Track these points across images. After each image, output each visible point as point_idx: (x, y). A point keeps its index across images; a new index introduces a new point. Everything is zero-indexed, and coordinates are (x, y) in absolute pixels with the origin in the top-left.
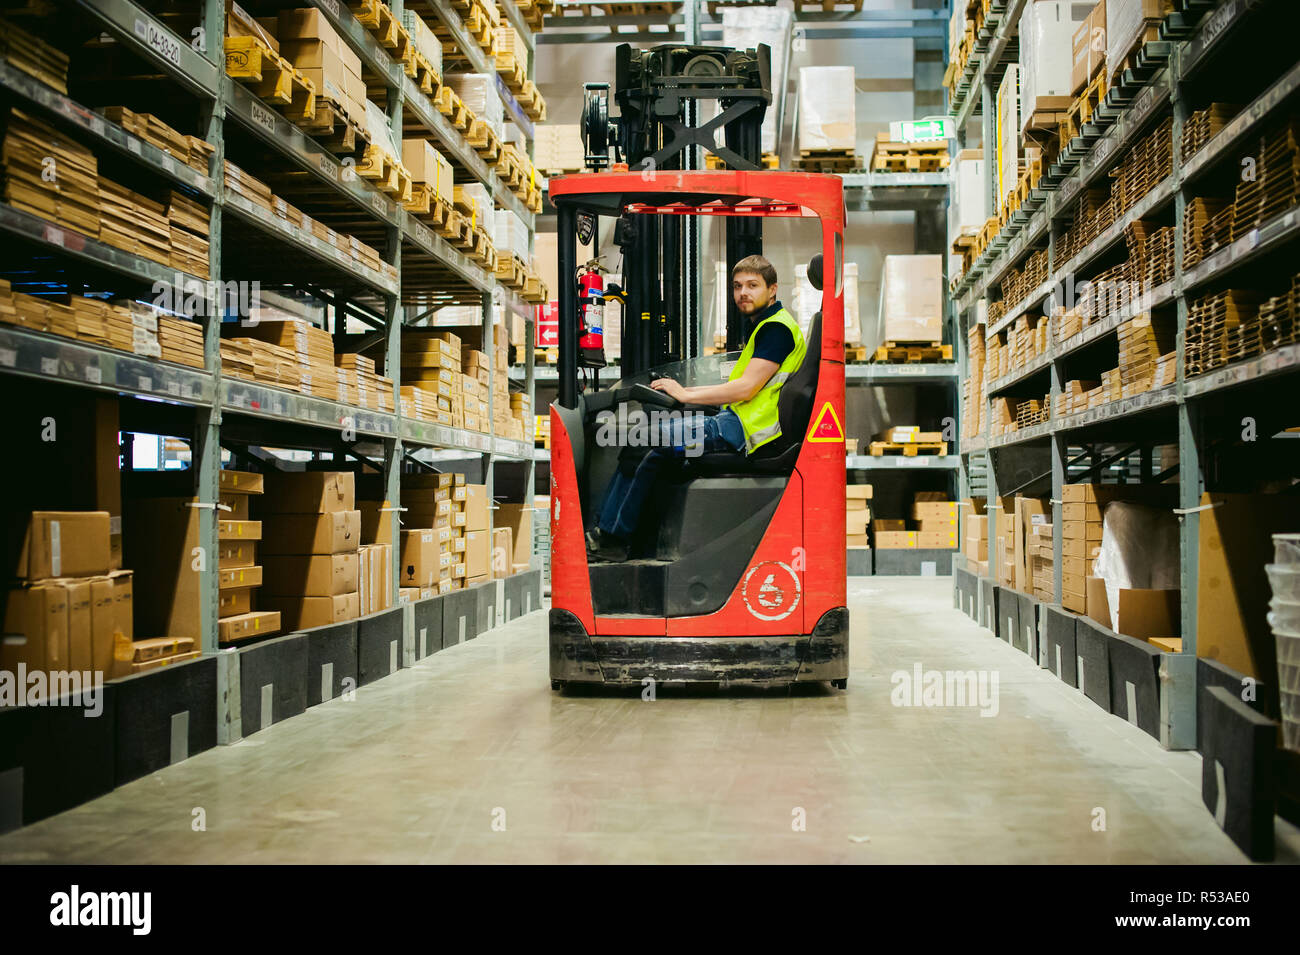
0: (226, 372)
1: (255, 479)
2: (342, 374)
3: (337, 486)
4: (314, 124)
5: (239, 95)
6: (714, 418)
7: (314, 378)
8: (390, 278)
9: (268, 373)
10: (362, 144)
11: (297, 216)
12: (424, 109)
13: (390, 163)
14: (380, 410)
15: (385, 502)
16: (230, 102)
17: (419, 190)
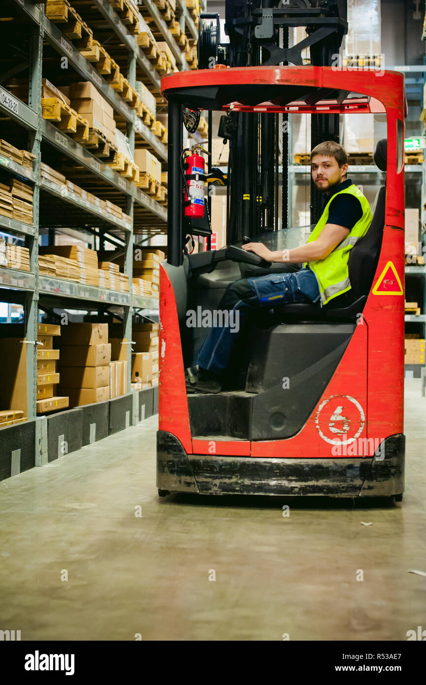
0: (41, 273)
1: (55, 328)
2: (102, 273)
3: (99, 331)
4: (89, 143)
5: (49, 128)
6: (294, 274)
7: (87, 275)
8: (127, 222)
9: (63, 273)
10: (113, 152)
11: (79, 191)
12: (146, 133)
13: (127, 162)
14: (122, 291)
15: (124, 339)
16: (44, 132)
17: (143, 176)
